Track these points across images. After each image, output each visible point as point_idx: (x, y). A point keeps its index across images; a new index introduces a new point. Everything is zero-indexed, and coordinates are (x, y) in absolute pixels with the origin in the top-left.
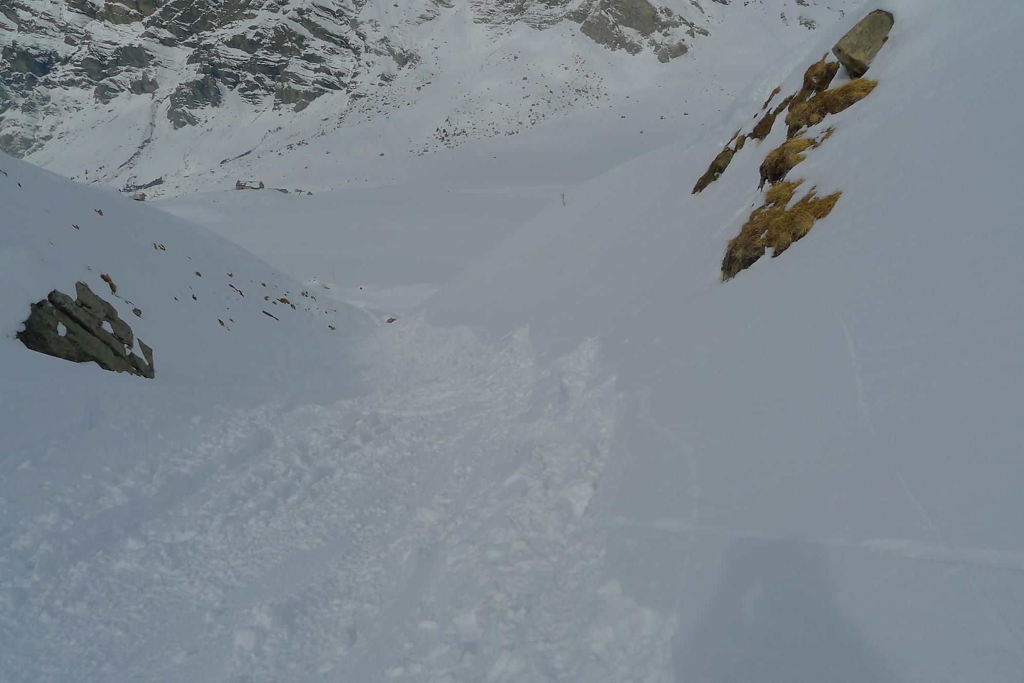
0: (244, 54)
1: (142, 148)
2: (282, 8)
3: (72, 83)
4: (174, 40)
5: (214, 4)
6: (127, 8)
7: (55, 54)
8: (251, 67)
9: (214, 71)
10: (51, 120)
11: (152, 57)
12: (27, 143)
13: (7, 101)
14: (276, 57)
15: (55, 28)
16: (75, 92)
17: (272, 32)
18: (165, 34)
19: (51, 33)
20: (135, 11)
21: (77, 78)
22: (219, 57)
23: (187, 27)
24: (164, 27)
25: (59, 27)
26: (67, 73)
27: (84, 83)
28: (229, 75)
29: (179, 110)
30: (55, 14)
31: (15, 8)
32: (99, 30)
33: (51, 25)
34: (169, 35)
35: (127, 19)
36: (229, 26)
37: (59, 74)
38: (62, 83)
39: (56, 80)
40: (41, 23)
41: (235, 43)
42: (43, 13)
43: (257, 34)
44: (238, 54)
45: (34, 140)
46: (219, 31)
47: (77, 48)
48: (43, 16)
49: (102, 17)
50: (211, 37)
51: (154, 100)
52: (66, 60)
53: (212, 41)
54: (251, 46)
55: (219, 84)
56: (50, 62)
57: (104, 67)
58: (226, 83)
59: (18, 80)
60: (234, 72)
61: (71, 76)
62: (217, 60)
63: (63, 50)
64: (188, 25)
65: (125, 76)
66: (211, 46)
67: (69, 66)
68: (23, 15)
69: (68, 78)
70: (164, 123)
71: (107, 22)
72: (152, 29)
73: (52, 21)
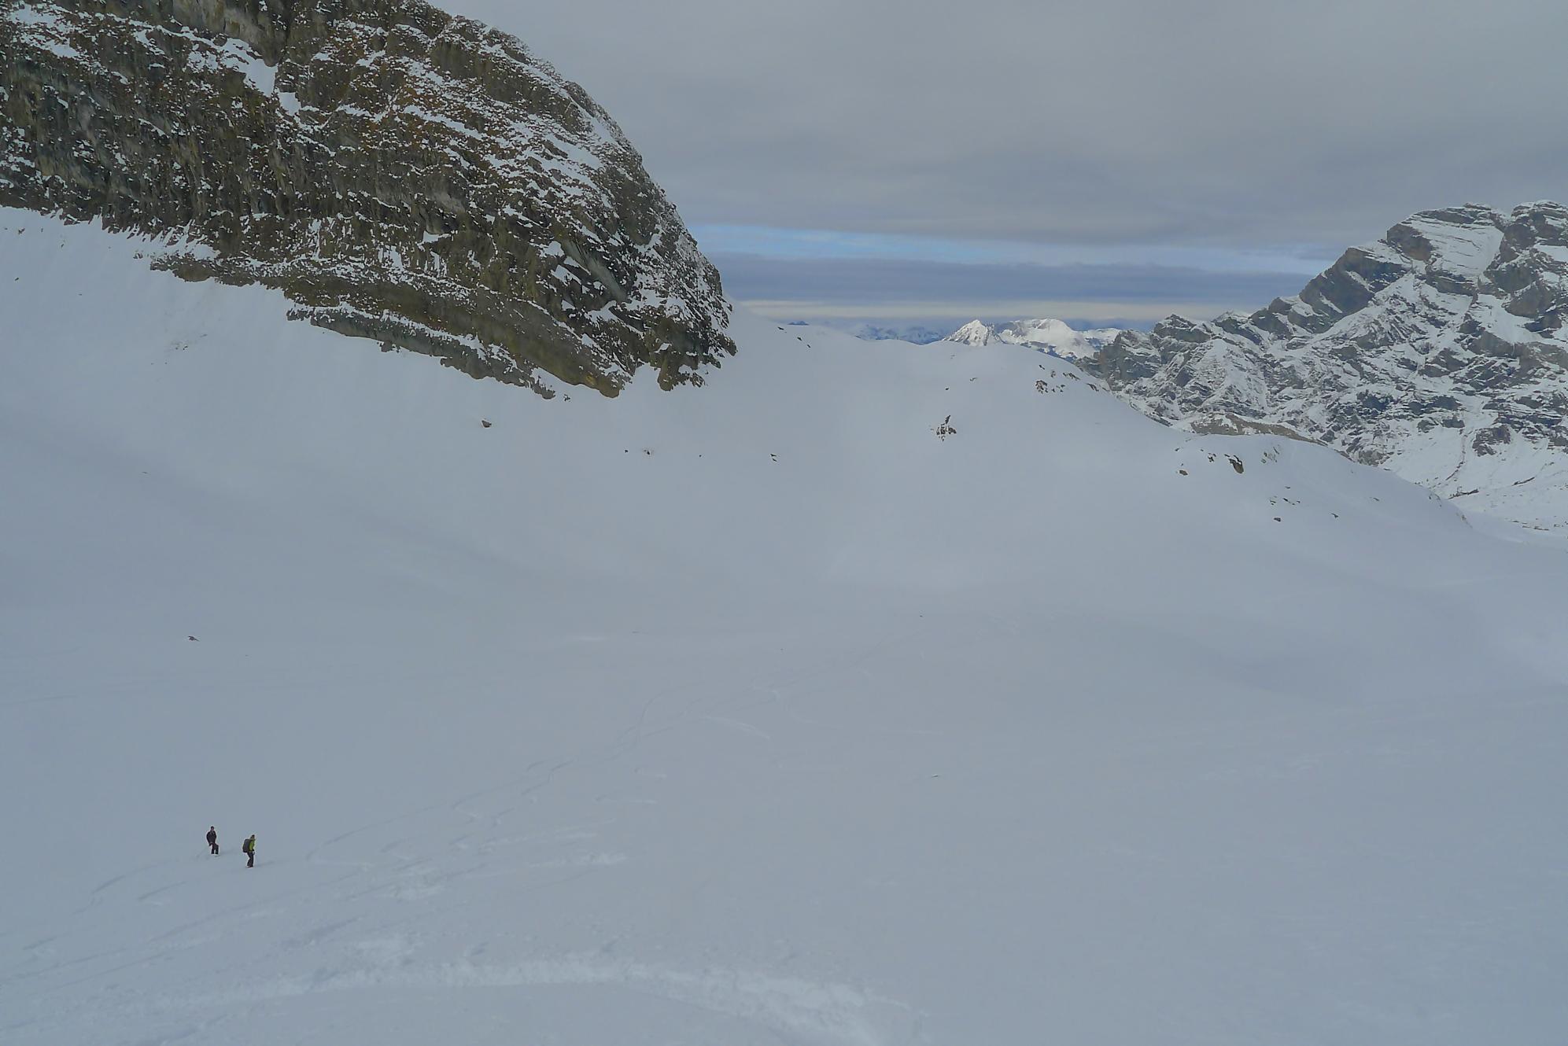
0: (1529, 408)
1: (1459, 467)
2: (1559, 376)
3: (1402, 417)
4: (1473, 391)
5: (1506, 368)
6: (1440, 367)
7: (1391, 397)
8: (1534, 419)
9: (1508, 420)
10: (1391, 442)
11: (1460, 405)
12: (1380, 456)
13: (1360, 426)
14: (1553, 413)
15: (1390, 379)
16: (1404, 423)
17: (1551, 395)
18: (1469, 388)
19: (1387, 382)
20: (1445, 369)
21: (1405, 414)
22: (1510, 411)
23: (1484, 383)
24: (1468, 383)
26: (1399, 410)
27: (1409, 417)
28: (1517, 423)
29: (1483, 445)
30: (1389, 370)
32: (1422, 383)
33: (1387, 377)
34: (1472, 389)
35: (1439, 374)
36: (1517, 386)
37: (1393, 410)
38: (1395, 417)
39: (1392, 415)
40: (1380, 375)
41: (1523, 401)
42: (1382, 369)
43: (1540, 397)
44: (1524, 408)
45: (1384, 454)
46: (1510, 390)
47: (1404, 393)
48: (1382, 371)
49: (1421, 373)
50: (1503, 395)
51: (1463, 434)
52: (1397, 401)
53: (1504, 397)
54: (1535, 405)
55: (1510, 428)
56: (1387, 402)
57: (1424, 407)
58: (1514, 427)
59: (1367, 413)
60: (1521, 421)
61: (1402, 413)
62: (1509, 413)
63: (1395, 394)
64: (1484, 381)
65: (1439, 414)
66: (1504, 401)
67: (1400, 406)
68: (1367, 368)
69: (1400, 414)
70: (1472, 453)
71: (1425, 376)
72: (1459, 385)
73: (1388, 374)
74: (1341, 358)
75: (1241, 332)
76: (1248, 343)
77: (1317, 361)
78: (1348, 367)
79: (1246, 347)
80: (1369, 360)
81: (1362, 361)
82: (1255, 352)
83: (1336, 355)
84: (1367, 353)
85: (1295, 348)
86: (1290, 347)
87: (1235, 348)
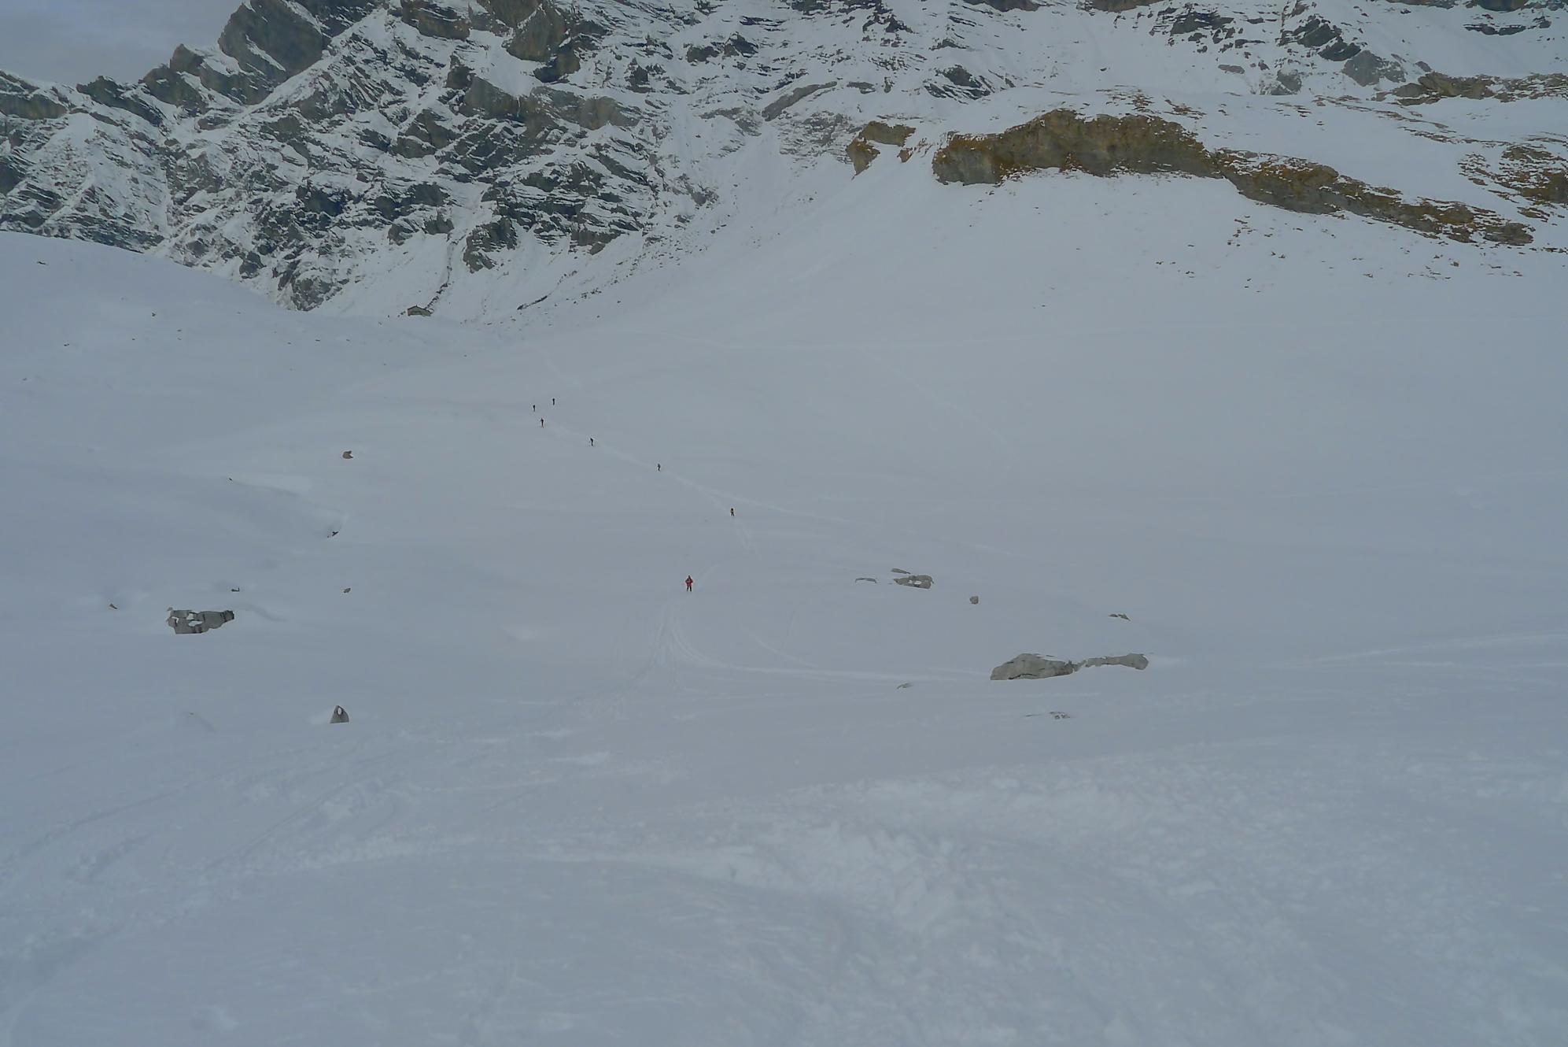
0: (542, 191)
1: (440, 292)
3: (365, 223)
4: (468, 175)
6: (419, 141)
7: (348, 192)
8: (547, 206)
9: (510, 212)
11: (446, 195)
14: (573, 196)
15: (346, 163)
16: (368, 232)
17: (569, 169)
18: (459, 169)
19: (345, 170)
20: (428, 144)
21: (372, 218)
22: (516, 196)
23: (482, 162)
25: (351, 162)
26: (360, 212)
27: (378, 223)
28: (525, 215)
29: (477, 254)
30: (348, 151)
31: (305, 142)
32: (392, 166)
33: (344, 160)
34: (464, 170)
35: (419, 151)
36: (526, 161)
37: (353, 213)
38: (356, 225)
39: (351, 221)
40: (334, 159)
42: (336, 149)
43: (554, 171)
47: (368, 185)
48: (336, 152)
49: (395, 152)
51: (451, 242)
52: (359, 199)
53: (507, 178)
56: (343, 201)
57: (397, 205)
58: (521, 224)
59: (312, 220)
61: (365, 216)
62: (513, 199)
63: (356, 187)
64: (483, 159)
65: (418, 215)
66: (507, 183)
67: (362, 205)
68: (315, 150)
69: (364, 219)
71: (399, 157)
72: (447, 166)
73: (344, 156)
74: (279, 138)
75: (125, 104)
76: (137, 123)
77: (242, 143)
78: (289, 151)
79: (133, 128)
80: (318, 136)
81: (307, 139)
82: (151, 137)
83: (271, 133)
84: (317, 127)
85: (211, 128)
86: (206, 125)
87: (114, 131)
